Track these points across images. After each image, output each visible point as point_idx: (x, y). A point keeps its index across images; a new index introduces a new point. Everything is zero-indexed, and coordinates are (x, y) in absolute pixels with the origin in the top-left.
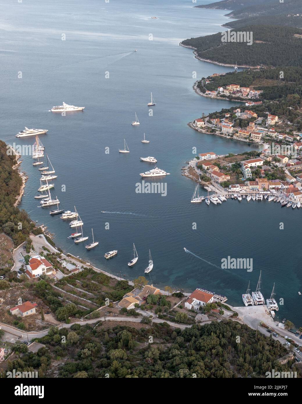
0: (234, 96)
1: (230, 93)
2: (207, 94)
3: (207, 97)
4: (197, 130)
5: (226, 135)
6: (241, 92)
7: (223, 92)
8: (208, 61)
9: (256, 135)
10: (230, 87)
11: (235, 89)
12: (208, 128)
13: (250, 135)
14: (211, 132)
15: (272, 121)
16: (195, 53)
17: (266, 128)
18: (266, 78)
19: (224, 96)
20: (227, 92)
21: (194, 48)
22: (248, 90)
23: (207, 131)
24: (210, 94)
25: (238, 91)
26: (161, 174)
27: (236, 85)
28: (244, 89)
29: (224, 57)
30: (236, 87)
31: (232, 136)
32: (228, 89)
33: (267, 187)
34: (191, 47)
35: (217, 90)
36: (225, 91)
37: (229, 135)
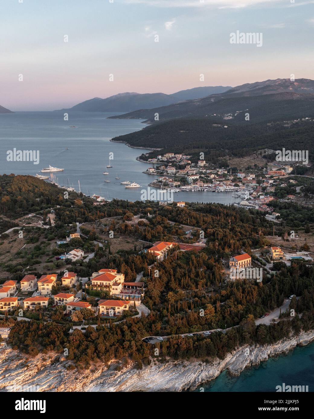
0: (170, 160)
1: (167, 159)
2: (149, 161)
3: (149, 163)
4: (150, 174)
5: (171, 174)
6: (175, 157)
7: (162, 159)
8: (141, 148)
9: (192, 172)
10: (167, 155)
11: (171, 156)
12: (158, 172)
13: (188, 172)
14: (160, 174)
15: (202, 164)
16: (127, 144)
17: (198, 168)
18: (194, 148)
19: (163, 161)
20: (165, 158)
21: (124, 142)
22: (181, 156)
23: (158, 174)
24: (152, 161)
25: (173, 157)
26: (137, 186)
27: (171, 153)
28: (177, 156)
29: (155, 143)
30: (171, 155)
31: (175, 174)
32: (165, 157)
33: (203, 186)
34: (121, 141)
35: (156, 158)
36: (163, 158)
37: (173, 174)
